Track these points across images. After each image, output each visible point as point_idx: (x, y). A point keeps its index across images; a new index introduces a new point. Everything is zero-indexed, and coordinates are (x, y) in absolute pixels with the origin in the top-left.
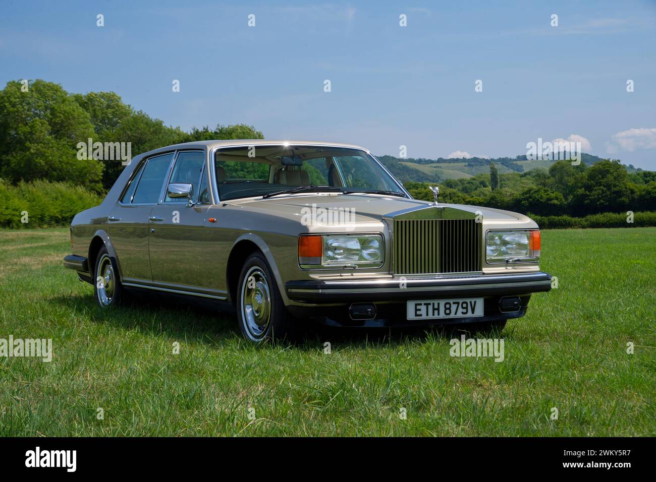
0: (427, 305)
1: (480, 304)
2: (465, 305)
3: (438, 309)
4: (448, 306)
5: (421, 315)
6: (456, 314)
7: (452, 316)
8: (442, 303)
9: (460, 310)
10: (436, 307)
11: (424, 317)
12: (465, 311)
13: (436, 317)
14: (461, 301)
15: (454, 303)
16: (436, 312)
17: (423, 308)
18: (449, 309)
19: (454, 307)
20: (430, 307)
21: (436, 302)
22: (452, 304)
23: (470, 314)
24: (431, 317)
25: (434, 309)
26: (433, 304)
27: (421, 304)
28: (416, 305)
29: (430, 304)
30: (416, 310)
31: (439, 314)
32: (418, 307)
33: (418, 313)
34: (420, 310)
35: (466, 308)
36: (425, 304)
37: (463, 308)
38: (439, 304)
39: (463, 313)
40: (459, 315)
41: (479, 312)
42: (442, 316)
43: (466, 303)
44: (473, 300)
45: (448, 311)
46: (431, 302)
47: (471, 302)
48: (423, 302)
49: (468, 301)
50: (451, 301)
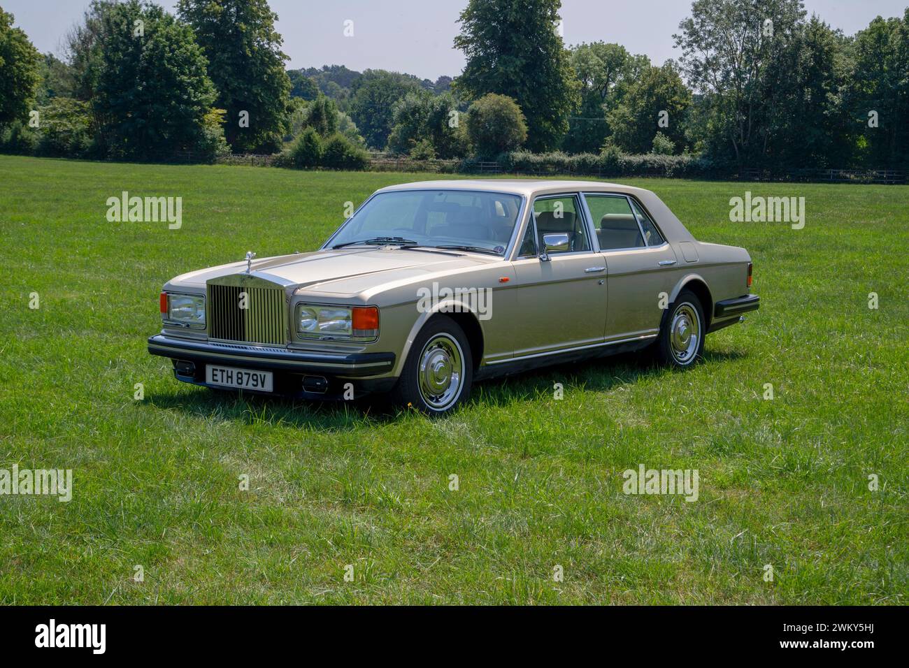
0: (223, 371)
1: (269, 377)
2: (255, 378)
3: (231, 377)
4: (240, 376)
5: (217, 381)
6: (247, 385)
7: (244, 386)
8: (235, 371)
9: (251, 382)
10: (230, 375)
11: (219, 383)
12: (255, 383)
13: (229, 384)
14: (252, 372)
15: (246, 374)
16: (230, 380)
17: (219, 373)
18: (241, 378)
19: (245, 378)
20: (225, 374)
21: (230, 370)
22: (244, 375)
23: (259, 388)
24: (225, 384)
25: (228, 377)
26: (227, 371)
27: (217, 370)
28: (214, 370)
29: (224, 371)
30: (214, 375)
31: (232, 383)
32: (215, 372)
33: (215, 378)
34: (216, 375)
35: (257, 380)
36: (221, 370)
37: (254, 380)
38: (232, 372)
39: (253, 385)
40: (250, 387)
41: (268, 387)
42: (235, 385)
43: (256, 375)
44: (263, 373)
45: (240, 381)
46: (225, 369)
47: (260, 375)
48: (219, 368)
49: (258, 373)
50: (243, 371)
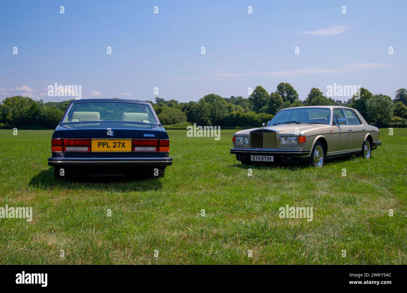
0: (256, 157)
1: (272, 157)
2: (268, 158)
3: (260, 158)
4: (262, 158)
7: (264, 160)
8: (261, 156)
10: (259, 157)
11: (255, 160)
13: (259, 160)
14: (266, 156)
16: (259, 159)
17: (255, 158)
18: (263, 158)
19: (264, 158)
20: (257, 158)
21: (259, 156)
23: (269, 161)
24: (257, 160)
25: (258, 158)
30: (253, 158)
32: (254, 157)
35: (268, 159)
40: (266, 160)
41: (272, 160)
42: (261, 160)
44: (270, 157)
45: (262, 159)
46: (257, 156)
48: (255, 156)
49: (269, 156)
50: (263, 156)
